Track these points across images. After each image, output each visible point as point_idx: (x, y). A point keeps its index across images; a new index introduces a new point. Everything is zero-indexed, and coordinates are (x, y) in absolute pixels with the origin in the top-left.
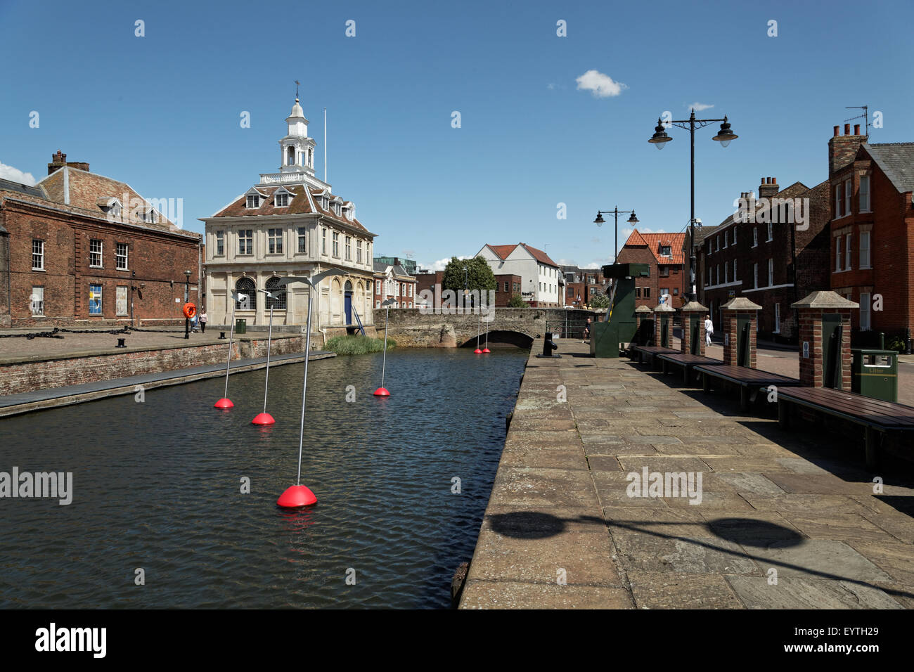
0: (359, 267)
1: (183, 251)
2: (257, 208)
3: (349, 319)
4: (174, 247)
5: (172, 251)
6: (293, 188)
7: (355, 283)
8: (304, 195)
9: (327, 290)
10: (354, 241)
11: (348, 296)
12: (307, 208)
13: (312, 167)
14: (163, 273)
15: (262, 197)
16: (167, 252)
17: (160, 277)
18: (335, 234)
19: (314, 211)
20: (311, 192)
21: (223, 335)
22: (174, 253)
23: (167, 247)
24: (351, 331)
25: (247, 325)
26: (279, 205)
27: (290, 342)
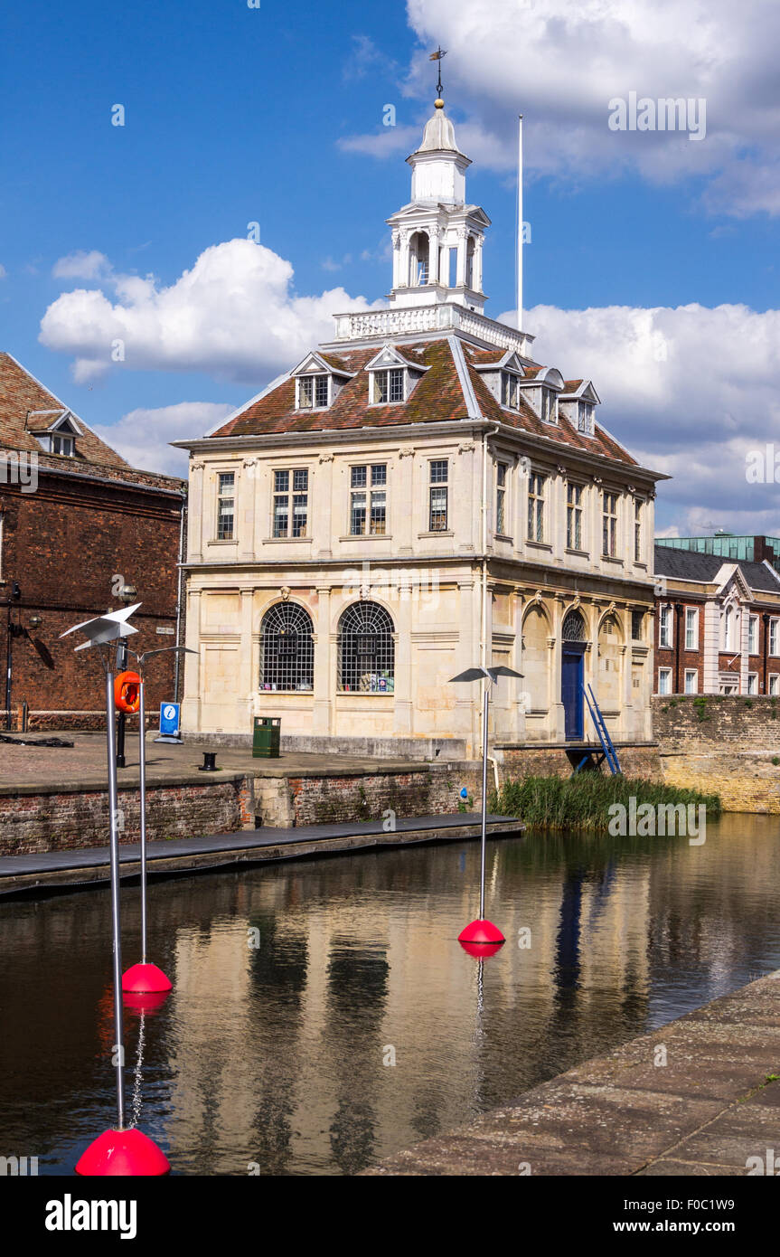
0: (606, 570)
1: (141, 528)
2: (323, 409)
3: (574, 724)
4: (116, 519)
5: (111, 527)
6: (420, 351)
7: (593, 617)
8: (449, 371)
9: (508, 639)
10: (591, 497)
11: (573, 657)
12: (454, 406)
13: (477, 287)
14: (87, 589)
15: (337, 378)
16: (98, 530)
17: (79, 599)
18: (538, 477)
19: (475, 413)
20: (468, 358)
21: (210, 761)
22: (115, 535)
23: (99, 519)
24: (581, 757)
25: (283, 733)
26: (383, 399)
27: (393, 786)
